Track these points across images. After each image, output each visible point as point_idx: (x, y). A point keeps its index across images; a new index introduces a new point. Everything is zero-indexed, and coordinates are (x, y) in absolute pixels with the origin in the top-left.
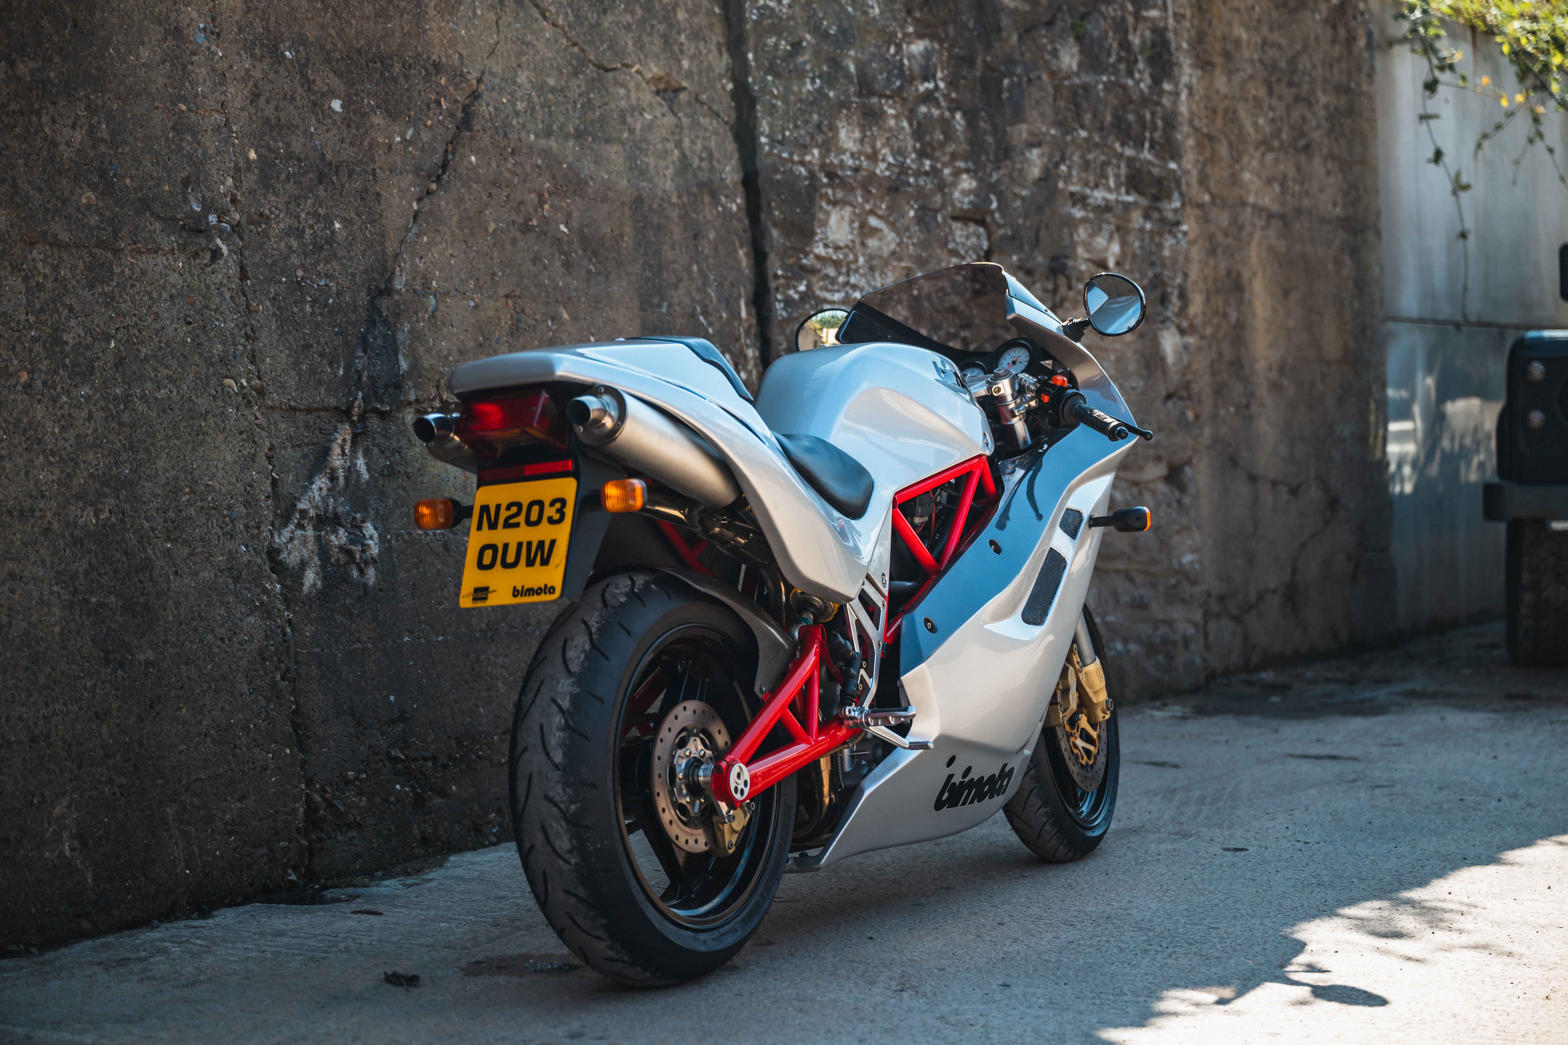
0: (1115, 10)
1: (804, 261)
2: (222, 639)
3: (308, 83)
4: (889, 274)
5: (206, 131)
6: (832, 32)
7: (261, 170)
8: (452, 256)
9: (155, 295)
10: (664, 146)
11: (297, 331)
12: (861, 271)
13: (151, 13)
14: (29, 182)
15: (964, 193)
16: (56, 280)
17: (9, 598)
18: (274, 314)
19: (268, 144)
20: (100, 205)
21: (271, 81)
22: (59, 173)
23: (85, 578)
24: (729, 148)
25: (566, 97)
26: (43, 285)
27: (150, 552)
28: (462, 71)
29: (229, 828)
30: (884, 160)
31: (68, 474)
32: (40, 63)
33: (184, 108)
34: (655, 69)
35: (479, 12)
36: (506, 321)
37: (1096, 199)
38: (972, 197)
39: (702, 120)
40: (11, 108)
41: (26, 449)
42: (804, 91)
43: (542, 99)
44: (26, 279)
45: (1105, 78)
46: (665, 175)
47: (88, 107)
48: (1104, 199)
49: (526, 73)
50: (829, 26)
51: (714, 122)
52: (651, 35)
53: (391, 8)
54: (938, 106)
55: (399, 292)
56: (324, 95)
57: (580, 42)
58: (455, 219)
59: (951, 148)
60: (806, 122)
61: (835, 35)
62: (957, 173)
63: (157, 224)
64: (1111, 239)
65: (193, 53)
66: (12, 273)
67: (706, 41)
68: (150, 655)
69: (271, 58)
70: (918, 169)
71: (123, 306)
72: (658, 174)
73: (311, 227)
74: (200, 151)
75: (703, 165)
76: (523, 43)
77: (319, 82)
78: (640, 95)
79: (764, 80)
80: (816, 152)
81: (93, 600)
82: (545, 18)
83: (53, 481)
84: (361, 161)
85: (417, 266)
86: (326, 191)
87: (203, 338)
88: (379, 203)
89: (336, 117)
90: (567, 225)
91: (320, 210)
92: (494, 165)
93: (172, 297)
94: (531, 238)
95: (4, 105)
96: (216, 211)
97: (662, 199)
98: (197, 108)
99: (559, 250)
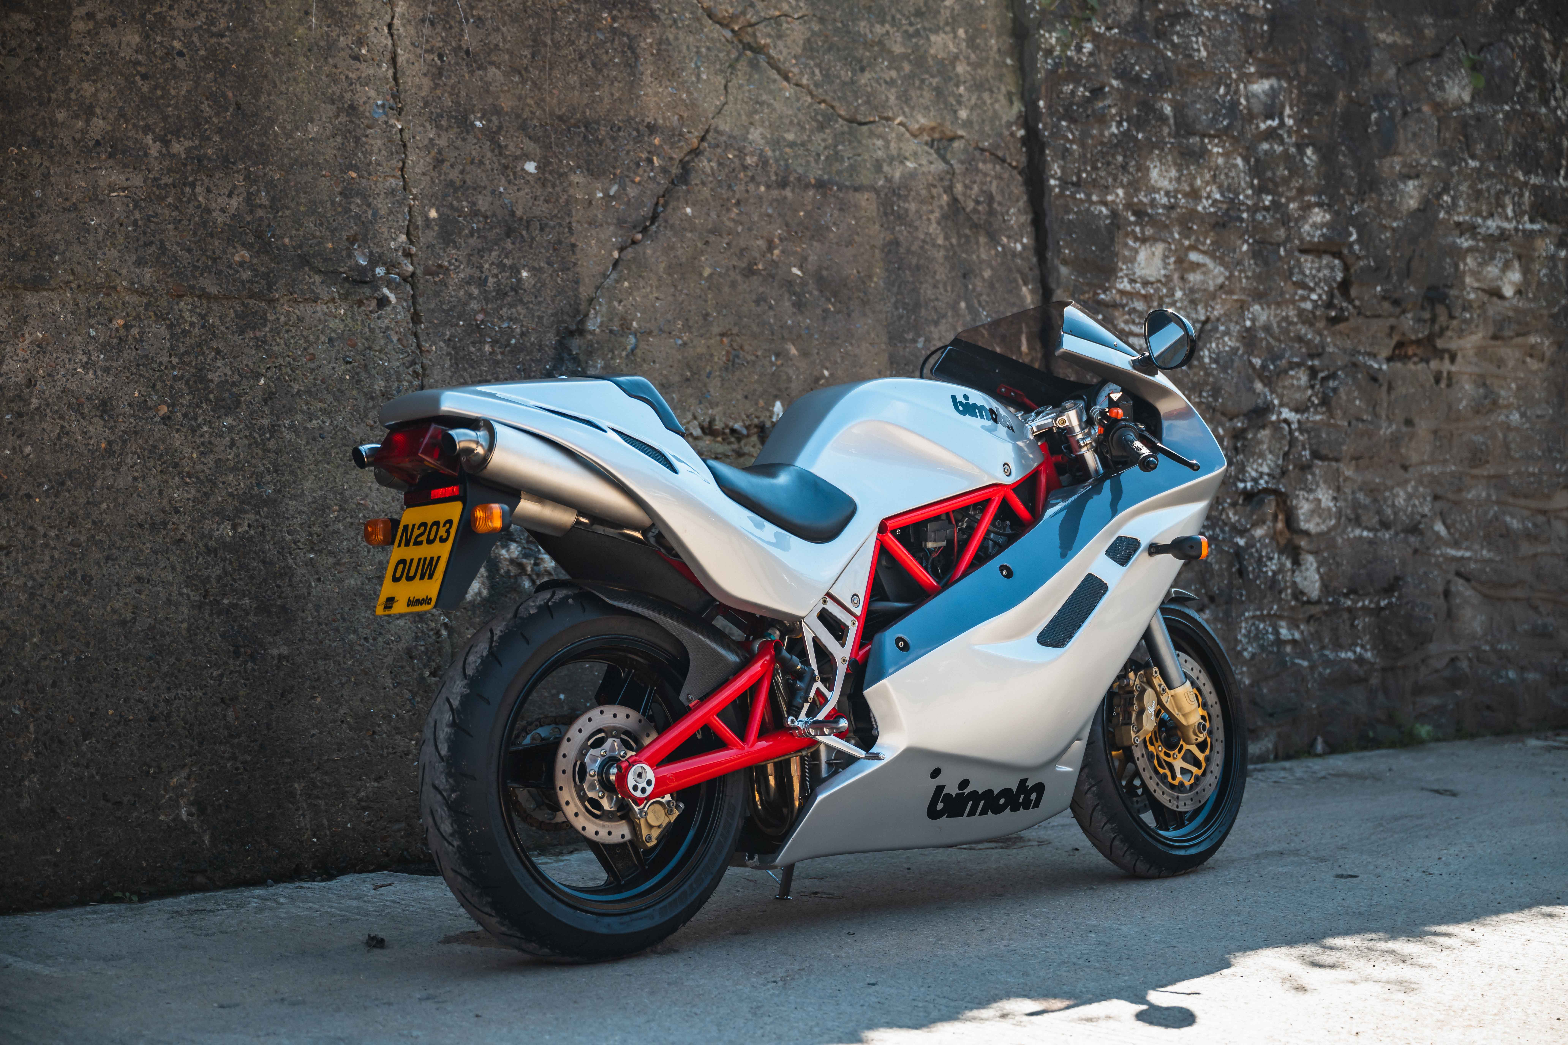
0: (1525, 39)
1: (1102, 296)
2: (366, 639)
3: (499, 149)
4: (1218, 307)
5: (378, 195)
6: (1145, 76)
7: (441, 227)
8: (657, 298)
9: (312, 338)
10: (930, 192)
11: (473, 368)
12: (1178, 305)
13: (323, 93)
14: (178, 244)
15: (1315, 226)
16: (203, 327)
17: (135, 598)
18: (449, 354)
19: (451, 204)
20: (255, 261)
21: (457, 148)
22: (212, 235)
23: (218, 582)
24: (1016, 191)
25: (808, 150)
26: (189, 331)
27: (290, 561)
28: (681, 131)
29: (363, 804)
30: (1208, 197)
31: (205, 494)
32: (197, 142)
33: (354, 175)
34: (923, 121)
35: (704, 77)
36: (720, 357)
37: (1488, 228)
38: (1325, 230)
39: (981, 165)
40: (162, 182)
41: (161, 471)
42: (1106, 133)
43: (777, 153)
44: (170, 326)
45: (1507, 108)
46: (929, 219)
47: (247, 178)
48: (1498, 227)
49: (760, 130)
50: (1142, 70)
51: (998, 167)
52: (920, 88)
53: (600, 77)
54: (1282, 142)
55: (593, 333)
56: (516, 158)
57: (828, 98)
58: (663, 265)
59: (1297, 183)
60: (1109, 164)
61: (1149, 80)
62: (1306, 208)
63: (317, 277)
64: (1507, 266)
65: (369, 127)
66: (156, 322)
67: (991, 91)
68: (285, 650)
69: (459, 127)
70: (1256, 205)
71: (276, 348)
72: (921, 217)
73: (496, 276)
74: (370, 212)
75: (980, 208)
76: (757, 102)
77: (511, 147)
78: (902, 145)
79: (1057, 126)
80: (1120, 192)
81: (226, 601)
82: (786, 78)
83: (188, 499)
84: (556, 216)
85: (614, 308)
86: (513, 243)
87: (363, 375)
88: (574, 253)
89: (530, 178)
90: (801, 268)
91: (506, 261)
92: (713, 215)
93: (331, 340)
94: (755, 280)
95: (155, 179)
96: (384, 264)
97: (924, 241)
98: (370, 174)
99: (789, 292)
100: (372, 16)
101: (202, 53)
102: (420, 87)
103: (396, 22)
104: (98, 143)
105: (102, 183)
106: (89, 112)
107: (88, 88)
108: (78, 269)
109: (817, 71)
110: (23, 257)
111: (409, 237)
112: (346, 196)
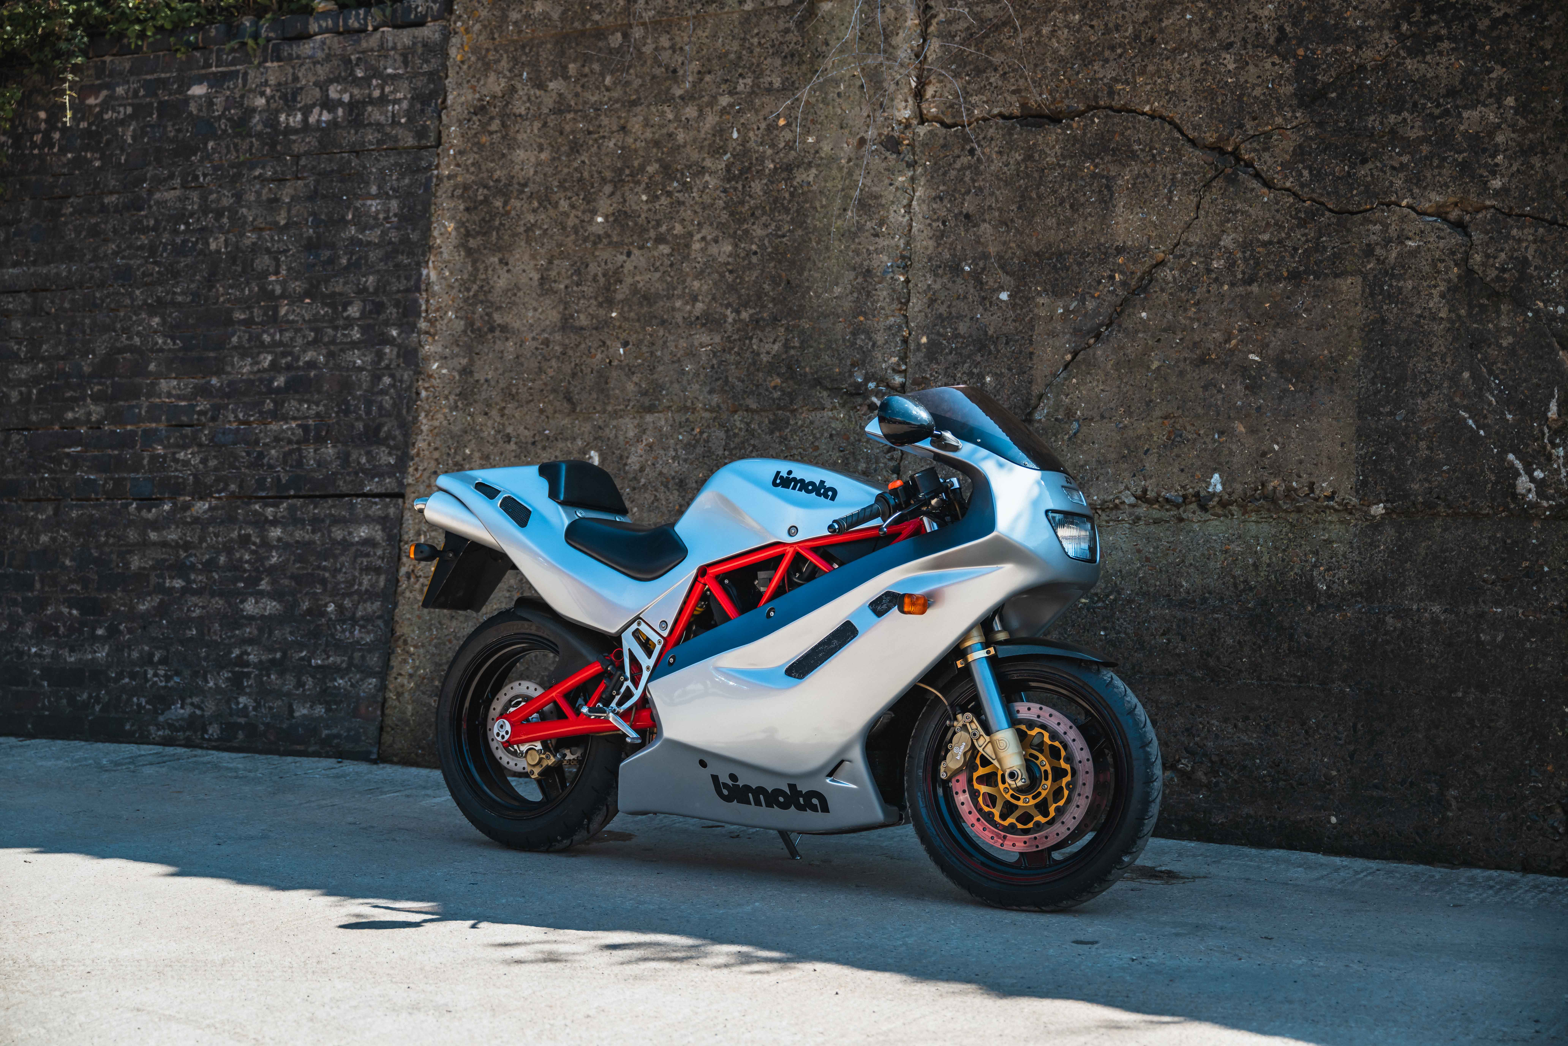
3: (980, 285)
5: (879, 331)
7: (928, 349)
8: (1103, 390)
9: (818, 435)
10: (1435, 267)
14: (737, 378)
19: (939, 331)
20: (784, 385)
21: (947, 289)
22: (758, 370)
25: (1284, 246)
28: (1148, 248)
32: (758, 309)
33: (862, 318)
34: (1437, 198)
35: (1176, 199)
36: (1160, 437)
39: (1515, 232)
44: (727, 431)
46: (1430, 294)
47: (787, 329)
52: (1440, 167)
53: (1076, 216)
55: (1040, 422)
56: (994, 290)
57: (1315, 196)
58: (1112, 362)
63: (825, 392)
65: (880, 283)
66: (718, 429)
67: (1545, 153)
69: (950, 273)
71: (792, 443)
72: (1419, 293)
75: (1506, 276)
76: (1230, 212)
77: (991, 283)
82: (1268, 185)
84: (1021, 331)
85: (1061, 401)
87: (851, 460)
88: (1031, 359)
89: (1003, 305)
90: (1260, 354)
91: (975, 370)
92: (1169, 316)
93: (831, 436)
94: (1206, 369)
95: (729, 337)
96: (875, 380)
97: (1420, 316)
98: (874, 316)
99: (1243, 376)
100: (893, 202)
101: (770, 250)
102: (927, 248)
103: (914, 203)
104: (698, 318)
105: (696, 343)
106: (695, 299)
107: (696, 284)
108: (675, 398)
109: (1306, 173)
110: (645, 393)
111: (903, 359)
112: (854, 334)
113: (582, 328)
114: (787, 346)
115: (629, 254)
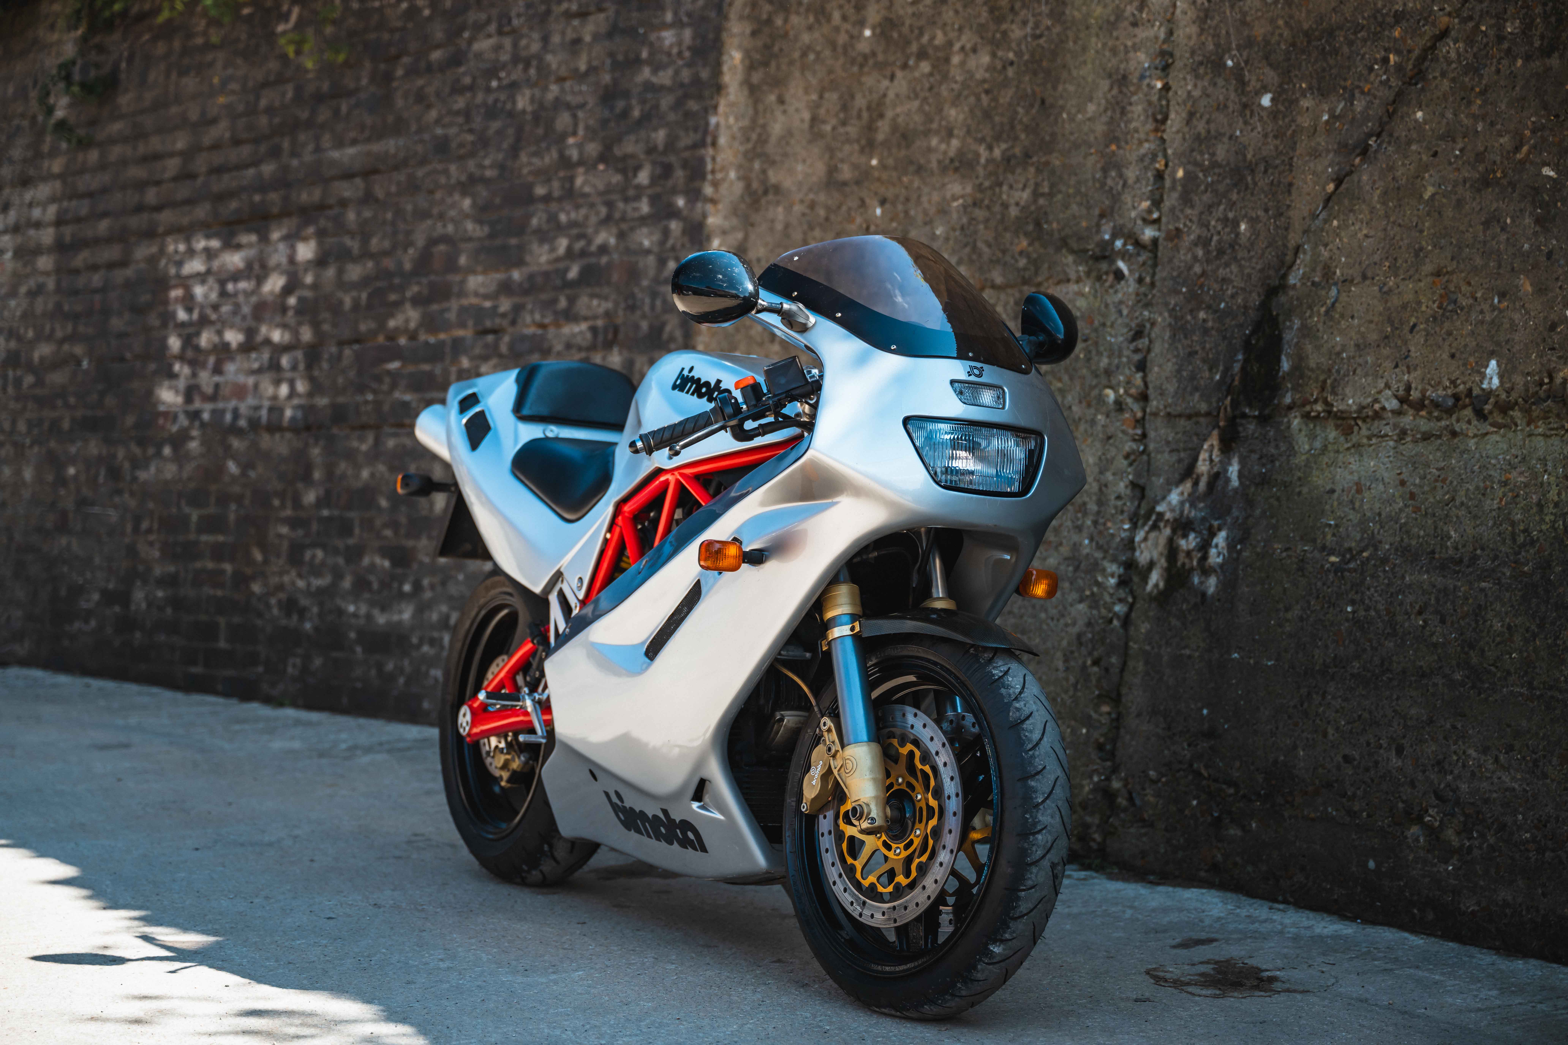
3: (1242, 87)
7: (1184, 186)
8: (1366, 236)
14: (984, 241)
19: (1196, 159)
20: (1030, 249)
22: (1006, 229)
28: (1431, 10)
33: (1114, 147)
36: (1430, 304)
47: (1037, 169)
55: (1295, 288)
56: (1256, 93)
58: (1378, 192)
63: (1070, 257)
65: (1136, 93)
69: (1211, 72)
73: (1219, 233)
74: (1121, 183)
77: (1253, 82)
84: (1282, 152)
85: (1319, 255)
86: (1238, 193)
87: (1094, 353)
88: (1289, 192)
89: (1264, 114)
90: (1556, 167)
91: (1230, 215)
92: (1449, 114)
94: (1489, 195)
95: (981, 184)
96: (1123, 236)
98: (1127, 143)
99: (1534, 202)
101: (1026, 57)
102: (1189, 37)
104: (952, 160)
105: (948, 196)
106: (950, 134)
107: (953, 113)
111: (1157, 203)
112: (1105, 170)
113: (845, 184)
114: (1036, 194)
115: (892, 78)
